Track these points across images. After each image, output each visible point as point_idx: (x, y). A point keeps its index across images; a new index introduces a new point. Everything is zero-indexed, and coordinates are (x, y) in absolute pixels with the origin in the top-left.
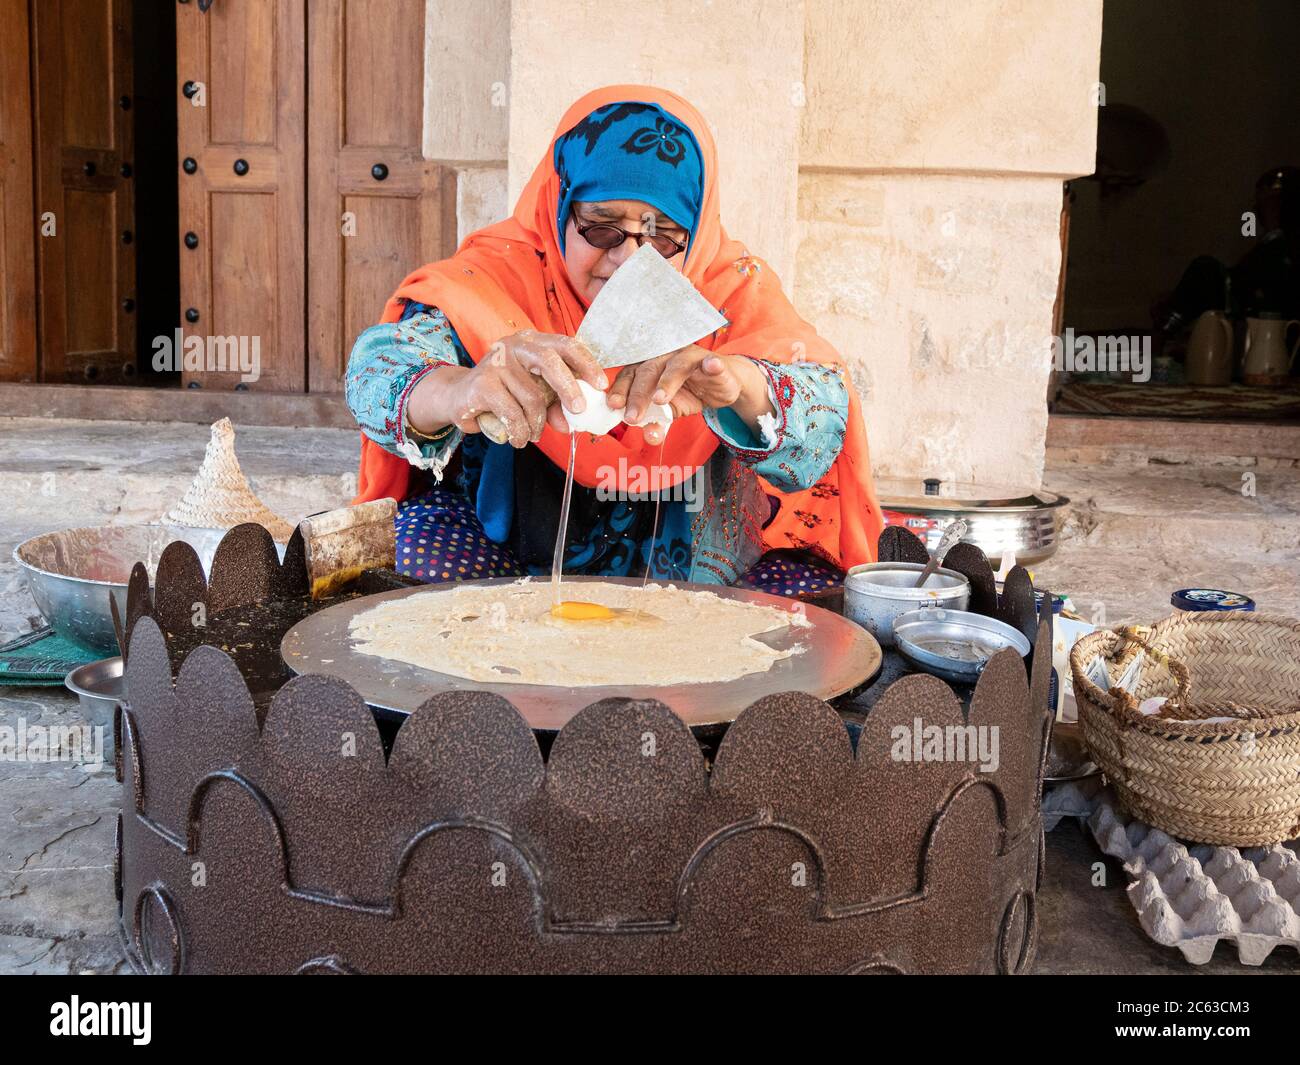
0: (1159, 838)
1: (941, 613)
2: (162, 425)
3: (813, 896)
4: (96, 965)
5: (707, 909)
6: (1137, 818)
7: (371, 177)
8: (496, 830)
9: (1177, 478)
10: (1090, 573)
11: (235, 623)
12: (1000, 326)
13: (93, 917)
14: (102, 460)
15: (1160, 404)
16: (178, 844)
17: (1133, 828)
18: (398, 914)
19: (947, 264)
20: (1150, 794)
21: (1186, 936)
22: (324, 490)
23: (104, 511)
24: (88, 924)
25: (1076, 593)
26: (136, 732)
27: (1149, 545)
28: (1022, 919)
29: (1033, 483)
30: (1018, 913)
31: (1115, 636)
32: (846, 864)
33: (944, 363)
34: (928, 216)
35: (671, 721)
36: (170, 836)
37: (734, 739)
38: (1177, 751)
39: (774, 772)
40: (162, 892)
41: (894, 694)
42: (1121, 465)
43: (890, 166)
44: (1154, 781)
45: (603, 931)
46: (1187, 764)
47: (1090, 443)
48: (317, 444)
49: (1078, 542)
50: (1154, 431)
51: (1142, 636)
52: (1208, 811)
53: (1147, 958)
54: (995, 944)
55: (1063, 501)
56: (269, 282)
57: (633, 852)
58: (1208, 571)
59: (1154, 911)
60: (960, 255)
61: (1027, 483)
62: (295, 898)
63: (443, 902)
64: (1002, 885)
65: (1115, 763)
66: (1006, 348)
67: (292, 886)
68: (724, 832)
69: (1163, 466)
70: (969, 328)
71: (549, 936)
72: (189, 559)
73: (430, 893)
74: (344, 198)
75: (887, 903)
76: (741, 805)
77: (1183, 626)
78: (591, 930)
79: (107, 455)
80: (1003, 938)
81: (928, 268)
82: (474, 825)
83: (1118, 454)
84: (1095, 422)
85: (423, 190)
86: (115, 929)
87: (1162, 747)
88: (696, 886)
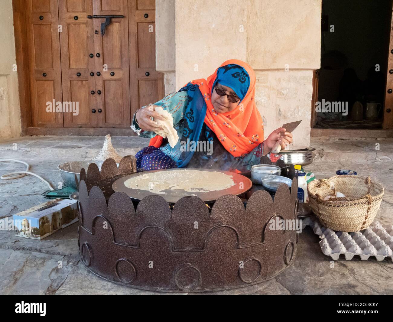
0: (329, 230)
1: (274, 176)
2: (97, 137)
3: (236, 243)
4: (73, 261)
5: (211, 246)
6: (324, 226)
7: (145, 75)
8: (160, 228)
9: (345, 144)
10: (321, 167)
11: (107, 182)
12: (298, 107)
13: (73, 251)
14: (82, 145)
15: (344, 125)
16: (90, 232)
17: (323, 228)
18: (139, 248)
19: (284, 92)
20: (326, 220)
21: (332, 253)
22: (134, 151)
23: (83, 157)
24: (72, 252)
25: (317, 172)
26: (81, 207)
27: (337, 160)
28: (291, 249)
29: (307, 145)
30: (290, 247)
31: (319, 181)
32: (244, 235)
33: (284, 116)
34: (279, 80)
35: (201, 202)
36: (88, 231)
37: (216, 206)
38: (331, 209)
39: (226, 213)
40: (87, 244)
41: (255, 195)
42: (332, 140)
43: (269, 68)
44: (326, 216)
45: (186, 251)
46: (334, 212)
47: (324, 135)
48: (133, 140)
49: (319, 160)
50: (340, 132)
51: (325, 181)
52: (340, 223)
53: (323, 259)
54: (283, 255)
55: (314, 149)
56: (120, 102)
57: (193, 233)
58: (351, 166)
59: (325, 247)
60: (287, 90)
61: (306, 145)
62: (116, 244)
63: (149, 245)
64: (285, 240)
65: (317, 212)
66: (299, 112)
67: (115, 241)
68: (214, 227)
69: (342, 141)
70: (290, 108)
71: (174, 252)
72: (96, 167)
73: (146, 243)
74: (139, 81)
75: (255, 244)
76: (218, 221)
77: (335, 179)
78: (183, 251)
79: (83, 144)
80: (285, 253)
81: (280, 93)
82: (156, 226)
83: (331, 138)
84: (325, 130)
85: (158, 78)
86: (78, 253)
87: (328, 208)
88: (208, 240)
